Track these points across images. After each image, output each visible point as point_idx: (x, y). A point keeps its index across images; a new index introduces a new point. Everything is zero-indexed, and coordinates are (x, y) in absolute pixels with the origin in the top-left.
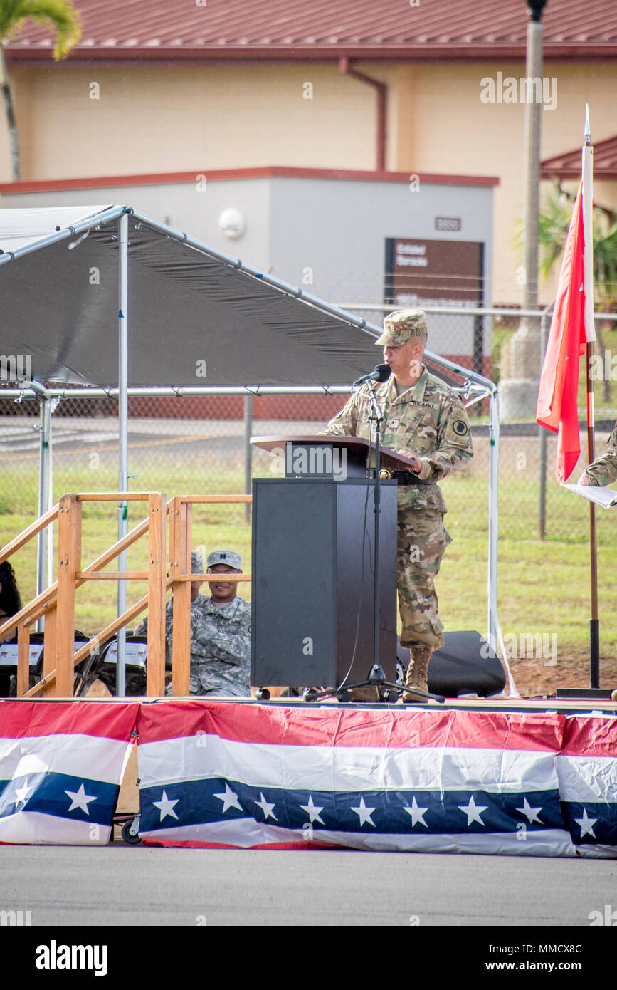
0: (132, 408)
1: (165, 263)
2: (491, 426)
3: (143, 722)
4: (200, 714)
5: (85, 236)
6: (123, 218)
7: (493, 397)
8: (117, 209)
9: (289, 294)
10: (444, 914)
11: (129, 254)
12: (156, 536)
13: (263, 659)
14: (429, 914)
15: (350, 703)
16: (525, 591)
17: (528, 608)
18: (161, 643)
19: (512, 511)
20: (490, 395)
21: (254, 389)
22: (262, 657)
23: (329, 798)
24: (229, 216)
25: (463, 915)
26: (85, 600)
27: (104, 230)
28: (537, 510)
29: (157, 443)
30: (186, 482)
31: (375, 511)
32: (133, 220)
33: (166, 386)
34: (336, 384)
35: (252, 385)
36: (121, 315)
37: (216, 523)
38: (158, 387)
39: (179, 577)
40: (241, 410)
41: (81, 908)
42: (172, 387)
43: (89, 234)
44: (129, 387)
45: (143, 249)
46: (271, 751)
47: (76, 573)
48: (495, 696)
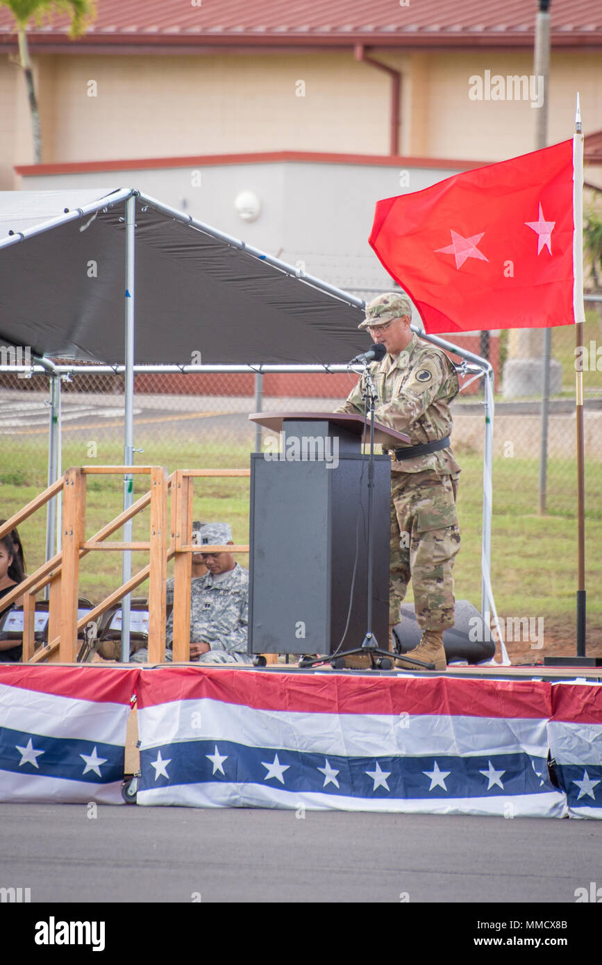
0: (139, 384)
1: (171, 244)
2: (487, 405)
3: (144, 687)
4: (197, 680)
5: (94, 217)
6: (130, 200)
7: (488, 376)
8: (125, 192)
9: (291, 275)
10: (427, 872)
11: (136, 235)
12: (158, 508)
13: (259, 627)
14: (413, 871)
15: (344, 669)
16: (523, 563)
17: (527, 579)
18: (162, 612)
19: (513, 487)
20: (485, 374)
21: (257, 367)
22: (259, 625)
23: (343, 763)
24: (245, 199)
25: (446, 873)
26: (98, 570)
27: (111, 212)
28: (538, 485)
29: (170, 419)
30: (198, 457)
31: (369, 486)
32: (140, 203)
33: (172, 363)
34: (336, 363)
35: (255, 363)
36: (127, 295)
37: (227, 496)
38: (164, 364)
39: (179, 548)
40: (251, 387)
41: (79, 864)
42: (178, 364)
43: (98, 215)
44: (135, 364)
45: (152, 230)
46: (277, 717)
47: (80, 543)
48: (485, 664)
